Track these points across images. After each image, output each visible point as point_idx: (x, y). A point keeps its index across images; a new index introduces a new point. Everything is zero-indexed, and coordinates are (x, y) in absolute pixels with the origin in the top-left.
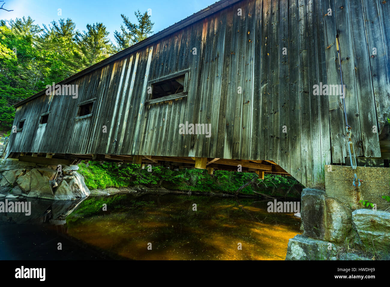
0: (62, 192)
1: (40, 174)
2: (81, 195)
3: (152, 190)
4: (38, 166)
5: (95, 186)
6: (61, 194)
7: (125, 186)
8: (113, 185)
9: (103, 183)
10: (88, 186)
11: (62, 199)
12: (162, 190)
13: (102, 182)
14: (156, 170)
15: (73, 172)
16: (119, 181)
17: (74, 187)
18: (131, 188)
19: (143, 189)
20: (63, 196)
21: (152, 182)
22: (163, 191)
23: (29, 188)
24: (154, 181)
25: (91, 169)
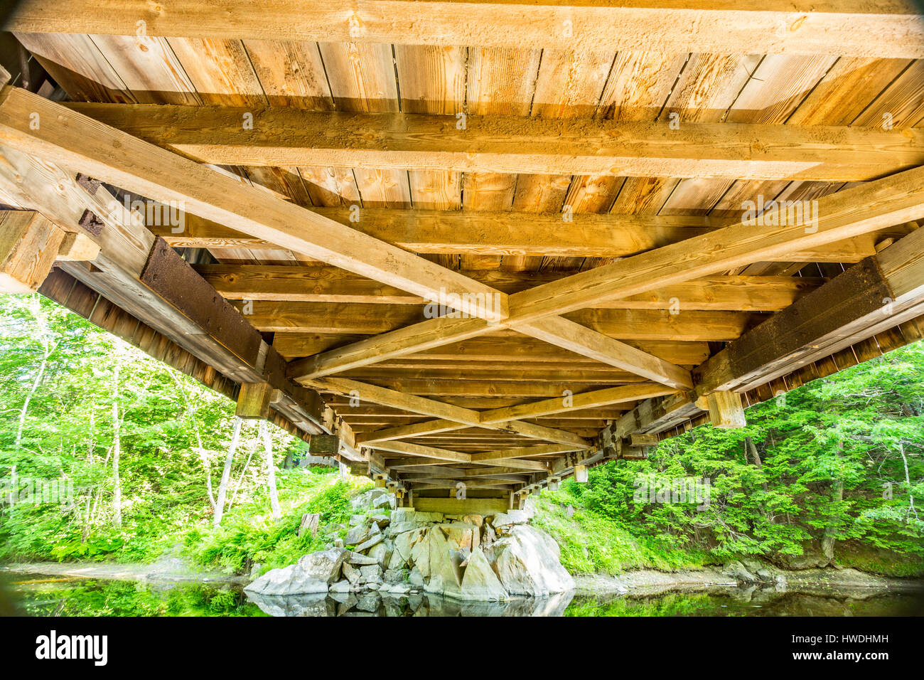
0: (476, 578)
1: (442, 537)
2: (532, 588)
3: (803, 577)
4: (448, 519)
5: (587, 565)
6: (473, 585)
7: (693, 566)
8: (646, 562)
9: (609, 557)
10: (568, 567)
11: (477, 597)
12: (848, 579)
13: (605, 553)
14: (773, 502)
15: (516, 527)
16: (666, 550)
17: (514, 567)
18: (718, 572)
19: (765, 573)
20: (479, 589)
21: (781, 546)
22: (852, 583)
23: (427, 569)
24: (788, 542)
25: (580, 520)
